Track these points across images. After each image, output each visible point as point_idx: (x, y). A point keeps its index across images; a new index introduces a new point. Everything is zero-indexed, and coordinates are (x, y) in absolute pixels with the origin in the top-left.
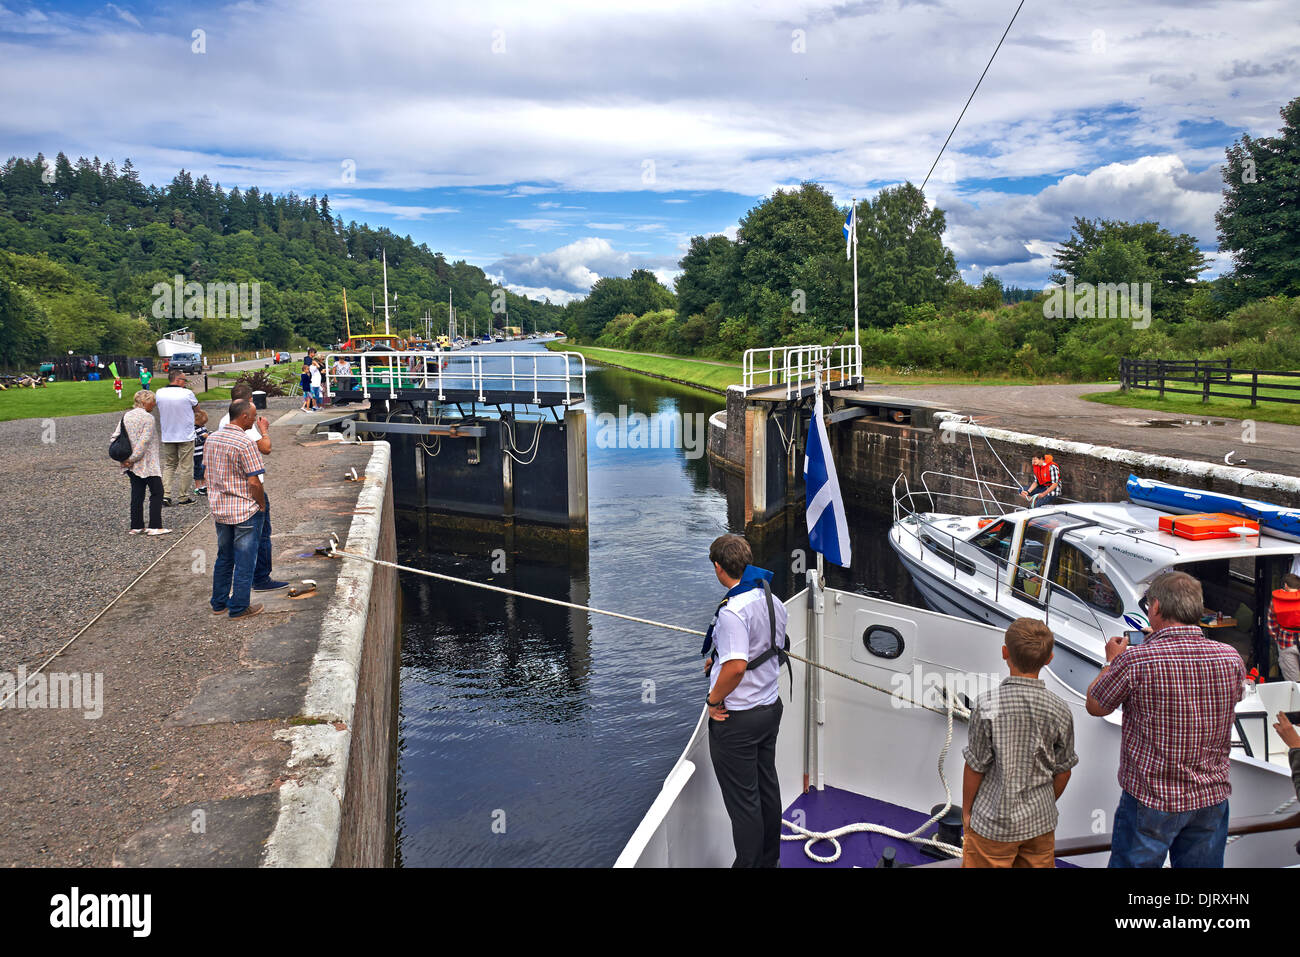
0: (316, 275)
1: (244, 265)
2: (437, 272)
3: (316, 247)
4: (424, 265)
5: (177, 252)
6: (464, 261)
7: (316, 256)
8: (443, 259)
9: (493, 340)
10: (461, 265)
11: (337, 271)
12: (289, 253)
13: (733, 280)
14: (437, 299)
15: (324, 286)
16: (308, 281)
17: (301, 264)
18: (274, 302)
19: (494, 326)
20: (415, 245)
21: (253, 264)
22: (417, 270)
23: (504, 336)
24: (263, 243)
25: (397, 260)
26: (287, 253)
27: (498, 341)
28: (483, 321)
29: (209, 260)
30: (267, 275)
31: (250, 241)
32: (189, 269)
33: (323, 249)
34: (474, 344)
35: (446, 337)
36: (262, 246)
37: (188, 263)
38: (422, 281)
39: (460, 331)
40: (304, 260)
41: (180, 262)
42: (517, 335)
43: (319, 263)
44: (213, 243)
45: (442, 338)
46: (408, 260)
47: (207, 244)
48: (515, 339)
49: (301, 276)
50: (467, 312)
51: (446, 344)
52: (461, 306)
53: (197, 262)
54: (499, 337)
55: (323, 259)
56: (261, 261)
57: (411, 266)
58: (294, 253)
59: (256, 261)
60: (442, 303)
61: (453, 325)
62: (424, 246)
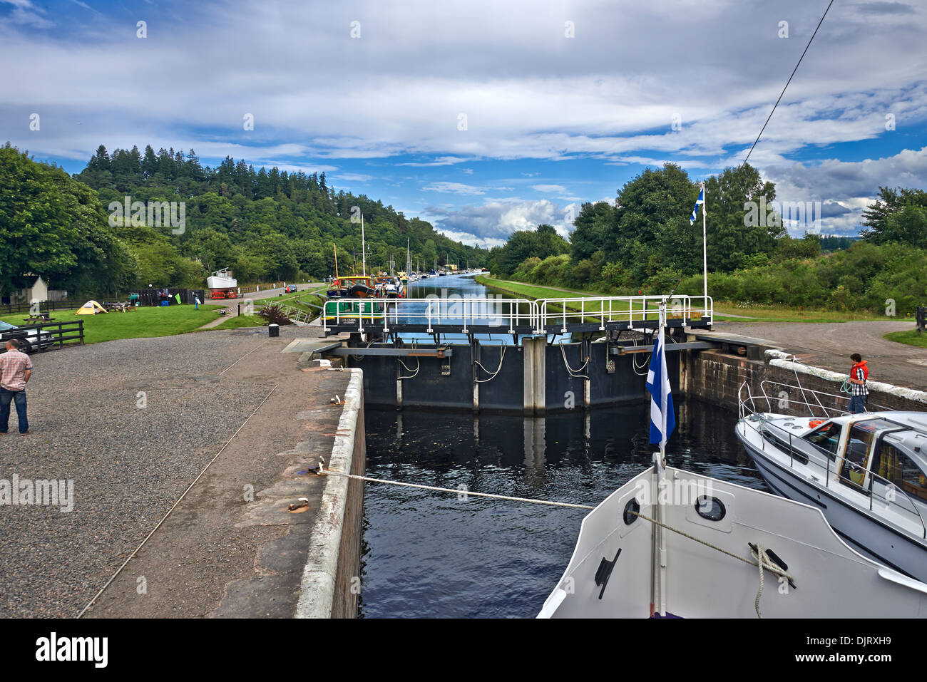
0: (316, 228)
1: (267, 221)
2: (399, 225)
3: (316, 209)
4: (391, 221)
5: (223, 212)
6: (418, 218)
7: (316, 215)
8: (403, 216)
9: (437, 274)
10: (416, 221)
11: (330, 225)
12: (298, 213)
13: (614, 235)
14: (398, 245)
15: (321, 236)
16: (310, 232)
17: (305, 220)
18: (286, 249)
19: (438, 264)
20: (384, 207)
21: (273, 221)
22: (385, 224)
23: (445, 271)
24: (280, 206)
25: (371, 217)
26: (296, 213)
27: (441, 275)
28: (430, 261)
29: (244, 218)
30: (282, 228)
31: (272, 204)
32: (230, 224)
33: (321, 210)
34: (424, 277)
35: (404, 273)
36: (279, 208)
37: (229, 220)
38: (389, 232)
39: (414, 268)
40: (307, 218)
41: (224, 219)
42: (455, 270)
43: (318, 219)
44: (247, 206)
45: (402, 274)
46: (379, 218)
47: (242, 206)
48: (453, 274)
49: (305, 229)
50: (420, 254)
51: (404, 278)
52: (415, 250)
53: (235, 220)
54: (442, 272)
55: (321, 217)
56: (278, 218)
57: (380, 221)
58: (301, 212)
59: (275, 219)
60: (403, 248)
61: (409, 264)
62: (390, 207)
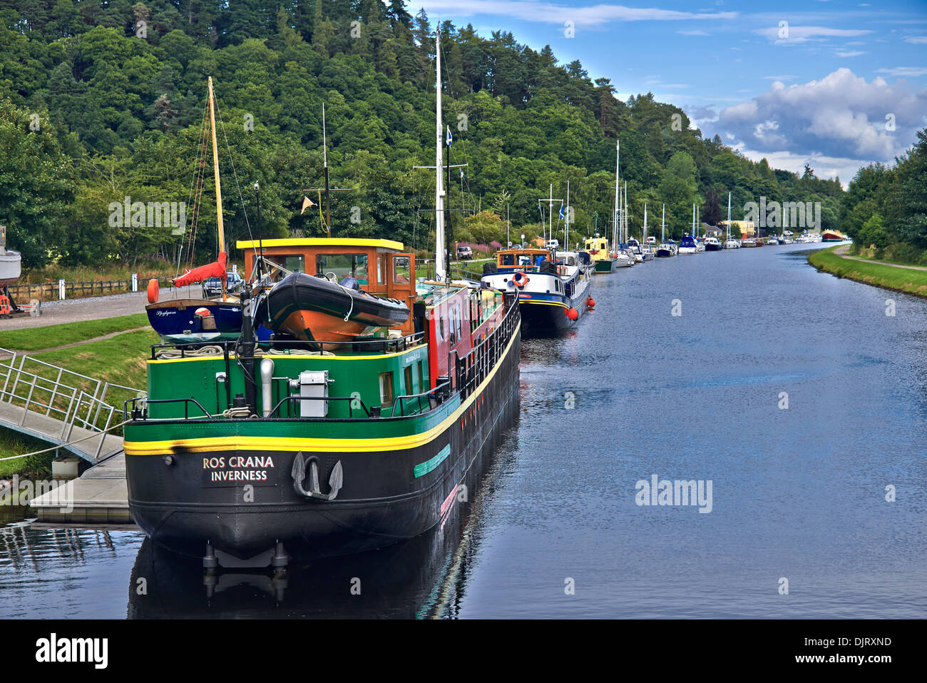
0: (375, 121)
1: (246, 101)
2: (598, 114)
3: (377, 69)
4: (575, 102)
5: (133, 78)
6: (650, 96)
7: (376, 86)
8: (610, 90)
9: (700, 246)
10: (644, 103)
11: (412, 113)
12: (328, 80)
14: (592, 165)
15: (388, 141)
16: (357, 131)
17: (348, 99)
19: (703, 219)
20: (558, 65)
21: (262, 100)
22: (561, 111)
23: (723, 239)
24: (282, 61)
25: (524, 92)
26: (323, 80)
27: (710, 248)
28: (681, 210)
29: (185, 95)
30: (286, 119)
31: (261, 58)
32: (149, 110)
33: (389, 73)
34: (663, 254)
35: (604, 240)
36: (280, 67)
37: (149, 98)
38: (569, 132)
39: (634, 229)
40: (353, 93)
41: (136, 97)
42: (749, 236)
43: (380, 97)
44: (197, 62)
45: (596, 242)
46: (544, 93)
47: (185, 63)
48: (744, 246)
49: (347, 122)
50: (652, 191)
51: (603, 255)
52: (639, 178)
53: (164, 97)
54: (713, 241)
55: (389, 91)
56: (276, 95)
57: (548, 103)
58: (337, 79)
59: (268, 95)
60: (604, 173)
61: (620, 217)
62: (576, 66)
